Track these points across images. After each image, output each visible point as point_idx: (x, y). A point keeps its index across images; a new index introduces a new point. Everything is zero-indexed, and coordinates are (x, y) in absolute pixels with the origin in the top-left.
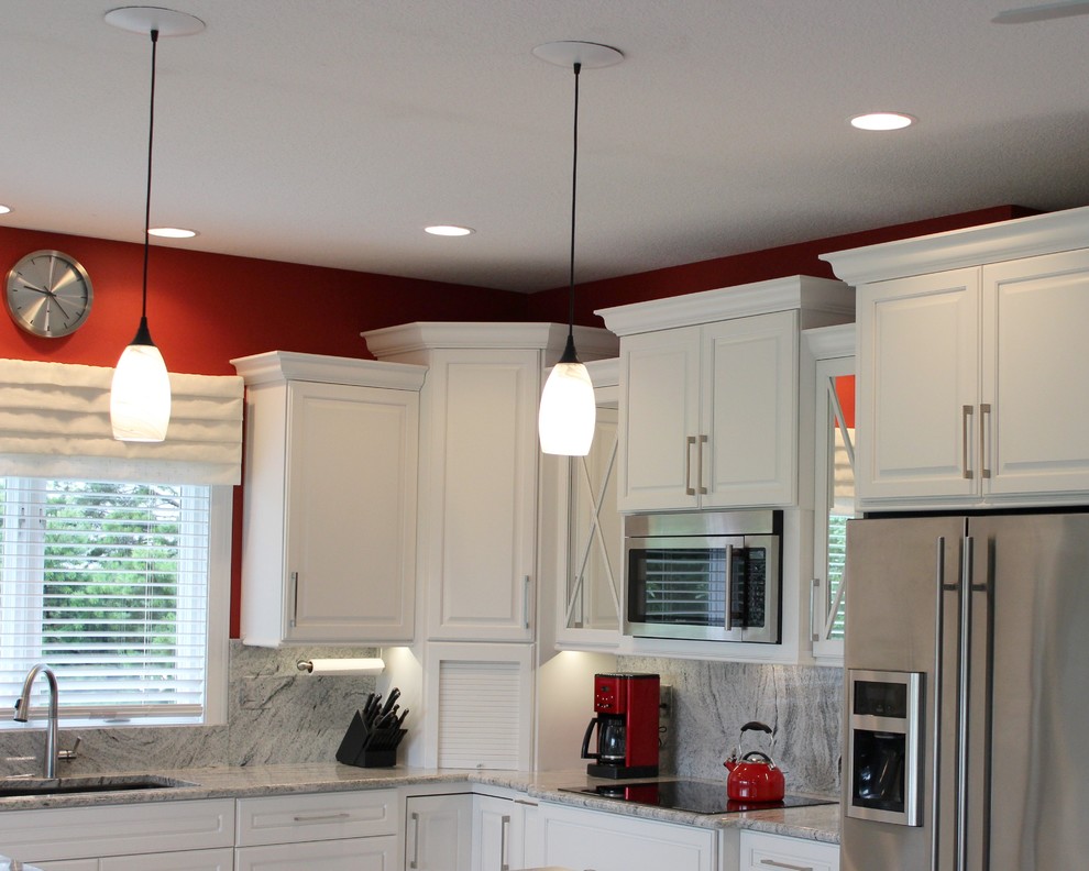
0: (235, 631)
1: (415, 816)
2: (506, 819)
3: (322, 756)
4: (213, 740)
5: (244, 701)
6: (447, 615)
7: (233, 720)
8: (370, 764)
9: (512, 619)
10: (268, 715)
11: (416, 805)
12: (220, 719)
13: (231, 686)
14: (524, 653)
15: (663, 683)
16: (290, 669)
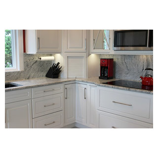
0: (25, 51)
1: (66, 88)
2: (85, 89)
3: (43, 76)
4: (22, 74)
5: (27, 65)
6: (69, 47)
7: (25, 70)
8: (54, 78)
9: (82, 48)
10: (32, 68)
11: (66, 86)
12: (23, 70)
13: (25, 63)
14: (84, 55)
15: (114, 60)
16: (36, 59)
